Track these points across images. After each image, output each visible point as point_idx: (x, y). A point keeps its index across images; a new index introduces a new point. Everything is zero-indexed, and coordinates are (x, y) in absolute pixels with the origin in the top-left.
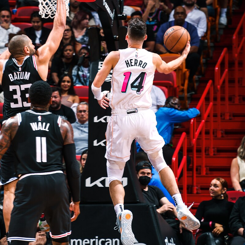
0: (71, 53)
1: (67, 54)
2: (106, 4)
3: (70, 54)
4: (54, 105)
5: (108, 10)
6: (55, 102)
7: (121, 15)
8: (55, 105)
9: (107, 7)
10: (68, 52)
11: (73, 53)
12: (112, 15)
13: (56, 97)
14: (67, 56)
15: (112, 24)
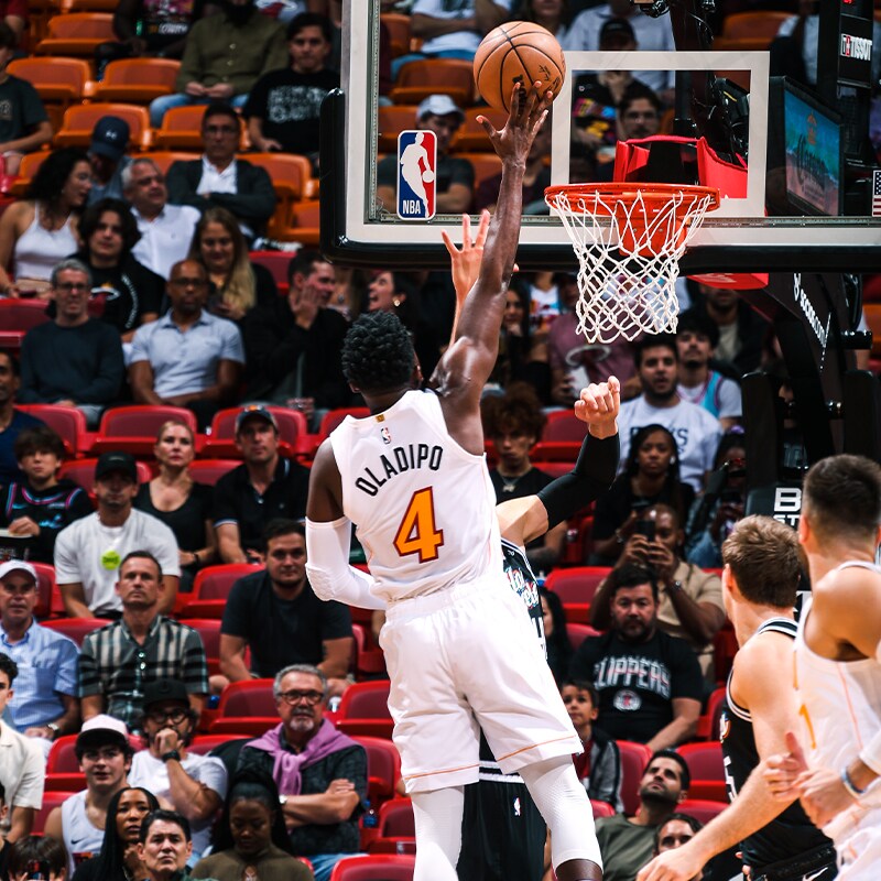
0: (662, 456)
1: (648, 461)
2: (804, 296)
3: (660, 461)
4: (633, 628)
5: (810, 314)
6: (639, 618)
7: (853, 334)
8: (638, 630)
9: (805, 304)
10: (654, 452)
11: (668, 458)
12: (821, 333)
13: (645, 602)
14: (648, 466)
15: (822, 363)
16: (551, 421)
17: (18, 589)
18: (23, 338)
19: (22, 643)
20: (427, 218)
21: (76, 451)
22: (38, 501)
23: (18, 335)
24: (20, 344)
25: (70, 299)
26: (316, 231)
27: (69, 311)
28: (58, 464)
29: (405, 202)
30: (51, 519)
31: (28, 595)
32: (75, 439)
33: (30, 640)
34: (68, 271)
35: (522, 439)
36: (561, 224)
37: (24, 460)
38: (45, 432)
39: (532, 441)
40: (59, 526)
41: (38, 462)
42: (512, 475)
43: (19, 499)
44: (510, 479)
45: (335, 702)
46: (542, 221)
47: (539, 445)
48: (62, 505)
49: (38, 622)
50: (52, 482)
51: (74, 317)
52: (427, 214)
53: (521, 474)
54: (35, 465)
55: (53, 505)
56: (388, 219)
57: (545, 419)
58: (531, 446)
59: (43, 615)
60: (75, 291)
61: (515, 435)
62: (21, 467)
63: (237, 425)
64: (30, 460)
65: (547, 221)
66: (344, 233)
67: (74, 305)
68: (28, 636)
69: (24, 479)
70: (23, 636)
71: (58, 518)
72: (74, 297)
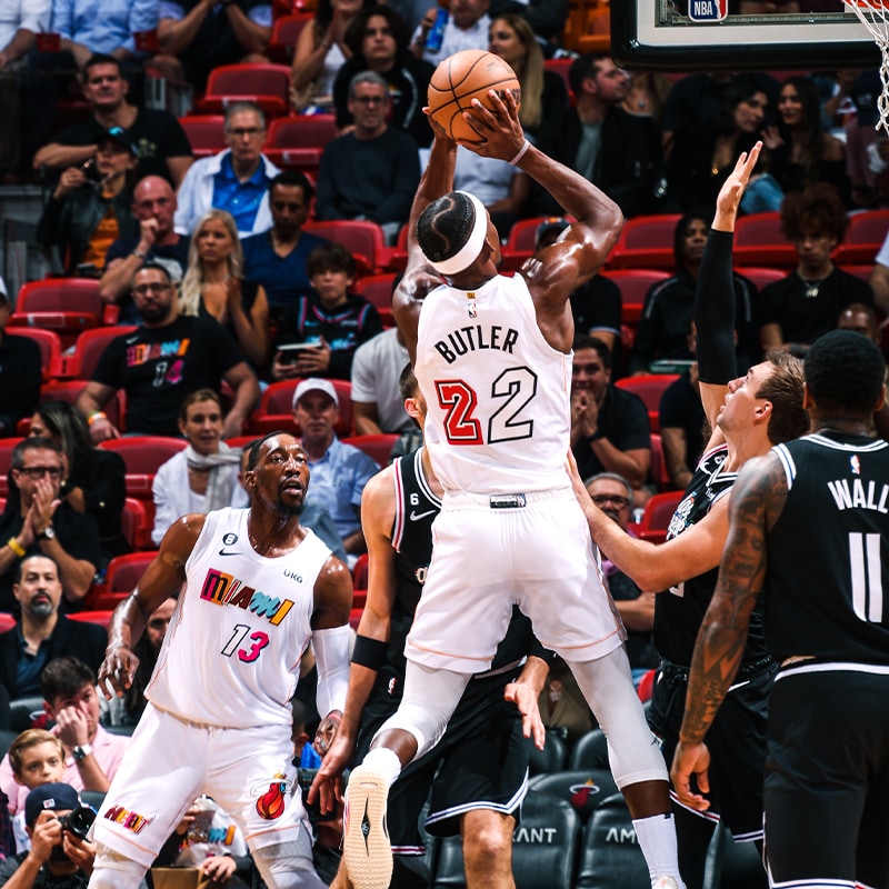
16: (854, 223)
17: (316, 407)
18: (320, 155)
19: (322, 462)
20: (720, 18)
21: (374, 266)
22: (329, 319)
23: (315, 151)
24: (316, 161)
25: (367, 112)
26: (607, 37)
27: (366, 124)
28: (349, 283)
29: (696, 3)
30: (344, 337)
31: (327, 414)
32: (373, 254)
33: (331, 458)
34: (365, 85)
35: (823, 241)
36: (858, 21)
37: (315, 278)
38: (336, 250)
39: (834, 243)
40: (353, 344)
41: (328, 281)
42: (814, 279)
43: (311, 316)
44: (813, 284)
45: (638, 513)
46: (838, 18)
47: (842, 248)
48: (354, 323)
49: (340, 438)
50: (343, 300)
51: (371, 130)
52: (719, 14)
53: (823, 277)
54: (325, 284)
55: (345, 323)
56: (679, 21)
57: (848, 221)
58: (832, 249)
59: (345, 432)
60: (371, 105)
61: (816, 236)
62: (312, 284)
63: (537, 237)
64: (321, 278)
65: (841, 18)
66: (635, 37)
67: (372, 119)
68: (329, 454)
69: (315, 297)
70: (323, 455)
71: (351, 335)
72: (371, 110)
